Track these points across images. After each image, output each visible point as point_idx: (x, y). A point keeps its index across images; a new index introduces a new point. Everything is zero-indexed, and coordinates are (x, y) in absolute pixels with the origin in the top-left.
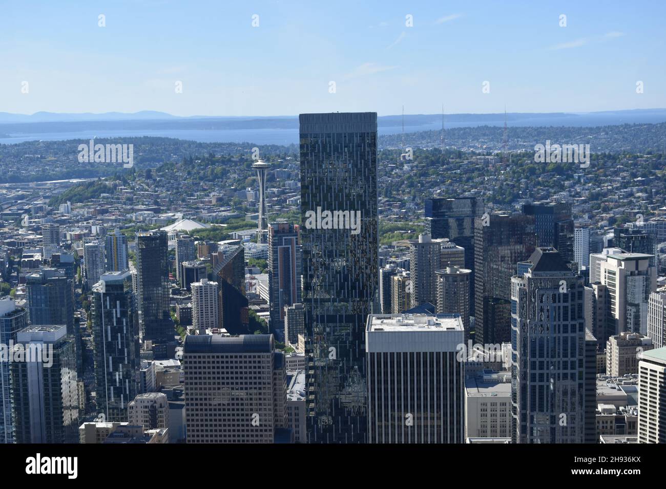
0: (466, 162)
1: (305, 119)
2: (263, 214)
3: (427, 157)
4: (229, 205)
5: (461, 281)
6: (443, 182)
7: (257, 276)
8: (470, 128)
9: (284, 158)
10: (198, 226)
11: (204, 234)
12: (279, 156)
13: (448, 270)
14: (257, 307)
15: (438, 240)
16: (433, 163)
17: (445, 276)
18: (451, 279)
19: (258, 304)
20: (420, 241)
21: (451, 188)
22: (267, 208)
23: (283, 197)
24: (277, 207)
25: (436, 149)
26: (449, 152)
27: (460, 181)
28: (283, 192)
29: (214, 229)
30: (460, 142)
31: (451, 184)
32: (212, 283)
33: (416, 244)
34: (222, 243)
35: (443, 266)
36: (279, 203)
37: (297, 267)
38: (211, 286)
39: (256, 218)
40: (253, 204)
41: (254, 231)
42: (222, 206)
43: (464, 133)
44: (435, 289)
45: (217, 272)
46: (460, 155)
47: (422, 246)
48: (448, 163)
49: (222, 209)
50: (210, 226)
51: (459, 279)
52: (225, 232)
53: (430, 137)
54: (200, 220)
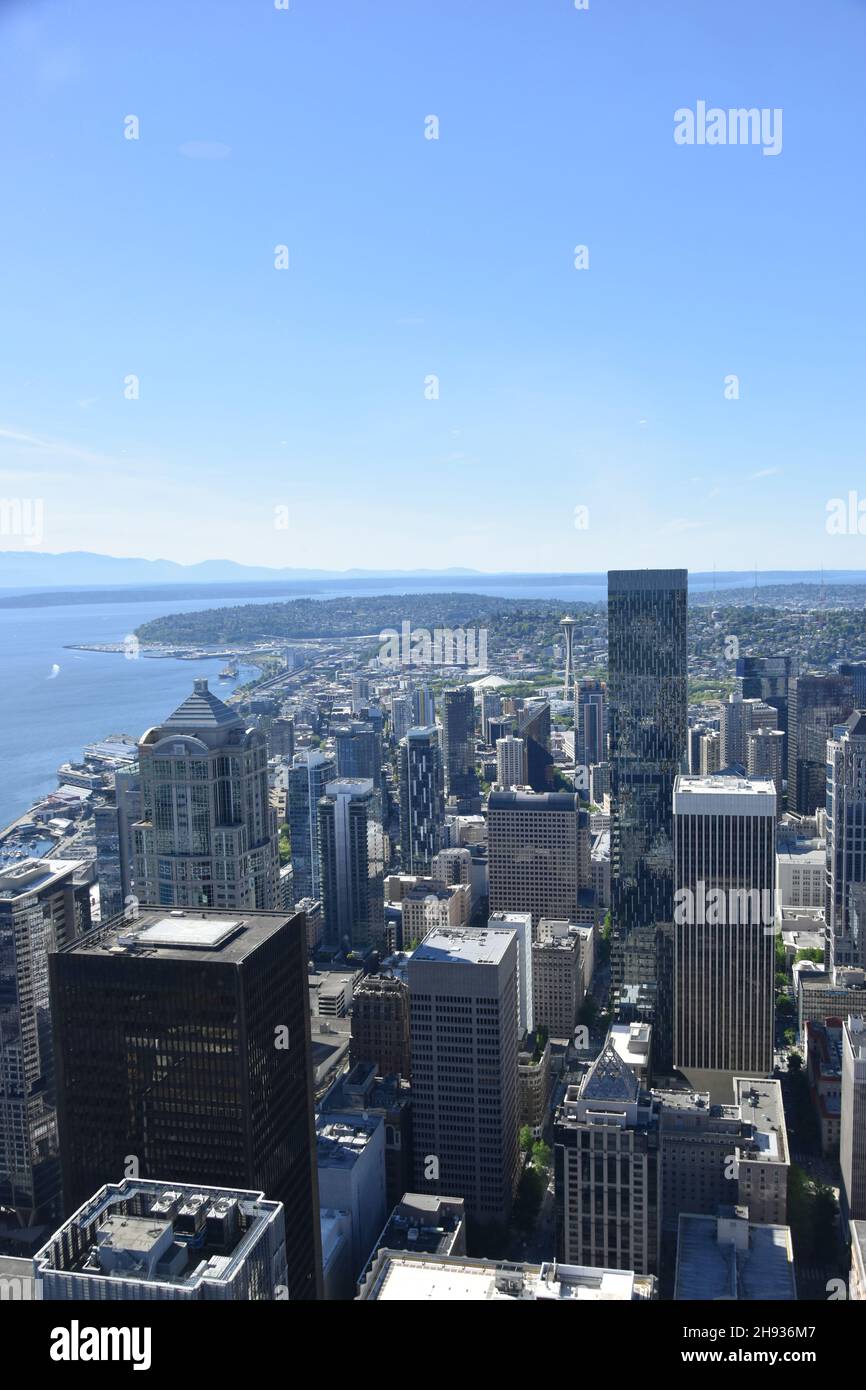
0: (780, 620)
1: (614, 577)
2: (570, 672)
3: (739, 616)
4: (535, 662)
5: (774, 743)
6: (756, 641)
7: (562, 733)
8: (784, 585)
9: (591, 615)
10: (505, 682)
11: (511, 690)
12: (586, 613)
13: (760, 732)
14: (563, 765)
15: (750, 701)
16: (745, 621)
17: (757, 737)
18: (762, 741)
19: (564, 762)
20: (731, 701)
21: (764, 647)
22: (574, 666)
23: (590, 654)
24: (584, 665)
25: (748, 607)
26: (762, 610)
27: (774, 640)
28: (591, 650)
29: (521, 686)
30: (775, 599)
31: (763, 643)
32: (517, 739)
33: (727, 704)
34: (528, 699)
35: (755, 727)
36: (586, 660)
37: (604, 725)
38: (517, 742)
39: (563, 675)
40: (560, 661)
41: (560, 688)
42: (529, 662)
43: (778, 591)
44: (746, 750)
45: (522, 728)
46: (773, 613)
47: (733, 706)
48: (761, 621)
49: (529, 665)
50: (516, 682)
51: (771, 740)
52: (531, 689)
53: (742, 594)
54: (506, 676)
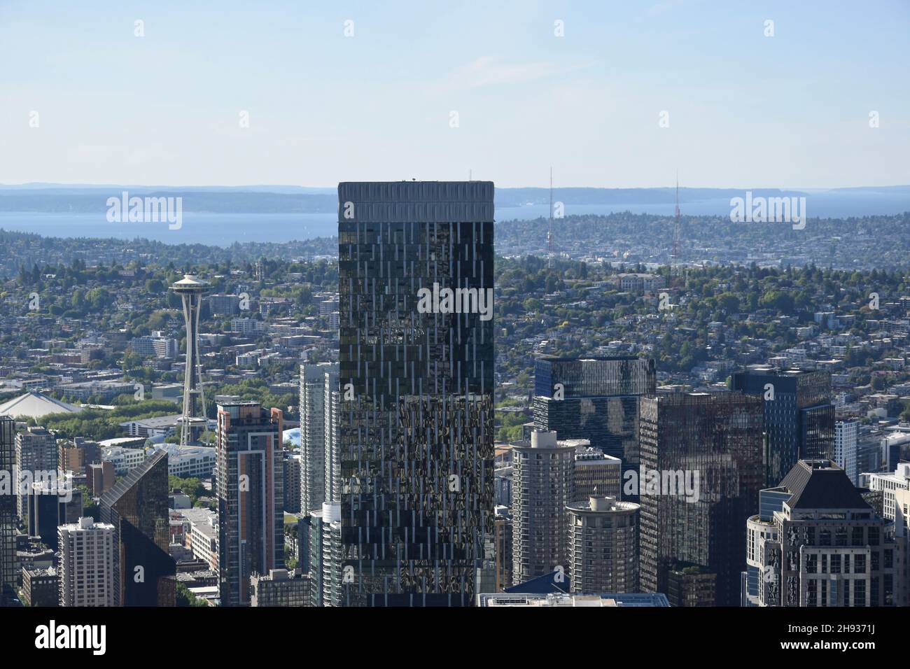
0: (597, 284)
1: (348, 191)
2: (193, 386)
3: (518, 275)
4: (114, 366)
5: (621, 526)
6: (553, 325)
7: (184, 512)
8: (595, 217)
9: (226, 272)
10: (57, 409)
11: (70, 425)
12: (216, 268)
13: (593, 504)
14: (189, 577)
15: (570, 443)
16: (531, 287)
17: (586, 515)
18: (598, 522)
19: (191, 571)
20: (534, 445)
21: (568, 337)
22: (199, 374)
23: (228, 350)
24: (215, 372)
25: (531, 259)
26: (561, 265)
27: (588, 323)
28: (228, 342)
29: (90, 416)
30: (577, 244)
31: (567, 330)
32: (101, 526)
33: (526, 451)
34: (106, 443)
35: (579, 495)
36: (218, 362)
38: (101, 531)
39: (176, 393)
40: (167, 365)
41: (172, 420)
42: (101, 368)
43: (585, 227)
44: (565, 541)
45: (110, 502)
46: (584, 270)
47: (538, 453)
48: (562, 287)
49: (103, 373)
50: (79, 408)
51: (614, 521)
52: (112, 422)
53: (515, 234)
54: (58, 396)
